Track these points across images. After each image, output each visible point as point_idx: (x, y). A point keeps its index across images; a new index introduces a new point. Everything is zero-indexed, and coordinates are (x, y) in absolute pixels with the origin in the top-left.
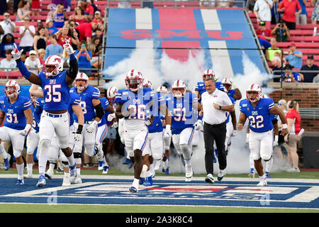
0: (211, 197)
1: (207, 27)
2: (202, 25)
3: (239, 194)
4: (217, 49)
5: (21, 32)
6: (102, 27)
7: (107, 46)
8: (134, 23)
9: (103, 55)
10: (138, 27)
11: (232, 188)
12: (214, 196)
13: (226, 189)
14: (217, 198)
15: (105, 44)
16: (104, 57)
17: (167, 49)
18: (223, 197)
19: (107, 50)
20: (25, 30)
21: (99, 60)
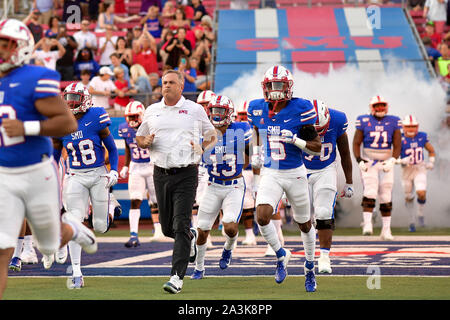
0: (365, 263)
1: (354, 32)
2: (346, 29)
3: (404, 259)
4: (368, 61)
5: (101, 46)
6: (211, 36)
7: (218, 61)
8: (253, 30)
9: (212, 73)
10: (260, 34)
11: (394, 250)
12: (370, 262)
13: (385, 252)
15: (215, 58)
16: (214, 76)
17: (299, 63)
18: (382, 263)
19: (218, 67)
20: (106, 43)
21: (207, 80)
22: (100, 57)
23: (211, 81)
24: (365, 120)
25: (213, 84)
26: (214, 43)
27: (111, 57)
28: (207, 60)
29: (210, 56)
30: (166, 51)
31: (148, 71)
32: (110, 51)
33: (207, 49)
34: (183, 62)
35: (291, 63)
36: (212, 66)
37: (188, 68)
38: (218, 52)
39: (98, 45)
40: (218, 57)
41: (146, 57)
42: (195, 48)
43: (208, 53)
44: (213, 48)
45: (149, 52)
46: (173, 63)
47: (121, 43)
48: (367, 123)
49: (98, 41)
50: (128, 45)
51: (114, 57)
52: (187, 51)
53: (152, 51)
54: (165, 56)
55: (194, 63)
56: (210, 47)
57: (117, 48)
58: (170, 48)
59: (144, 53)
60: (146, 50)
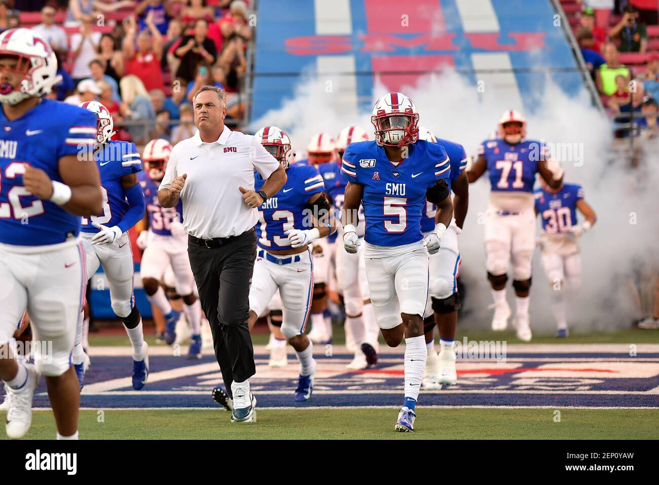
0: (487, 387)
1: (469, 27)
3: (548, 380)
4: (491, 72)
6: (246, 32)
7: (257, 70)
9: (247, 90)
10: (323, 29)
11: (532, 366)
12: (494, 385)
13: (518, 370)
14: (501, 390)
15: (252, 67)
16: (251, 95)
17: (385, 74)
18: (514, 387)
19: (257, 81)
20: (81, 44)
21: (239, 102)
22: (72, 66)
23: (245, 104)
24: (490, 145)
25: (250, 107)
26: (250, 45)
27: (90, 65)
28: (239, 70)
29: (245, 63)
30: (176, 56)
31: (149, 87)
32: (89, 55)
33: (241, 53)
34: (202, 73)
35: (371, 74)
36: (247, 80)
37: (211, 82)
38: (258, 58)
39: (69, 46)
40: (258, 65)
41: (145, 65)
42: (222, 51)
43: (242, 59)
44: (250, 52)
45: (149, 58)
46: (187, 74)
47: (107, 43)
48: (493, 149)
49: (69, 41)
50: (117, 45)
51: (95, 66)
52: (209, 58)
53: (155, 56)
54: (174, 64)
55: (219, 74)
56: (245, 50)
57: (99, 50)
58: (182, 51)
59: (140, 59)
60: (145, 54)
